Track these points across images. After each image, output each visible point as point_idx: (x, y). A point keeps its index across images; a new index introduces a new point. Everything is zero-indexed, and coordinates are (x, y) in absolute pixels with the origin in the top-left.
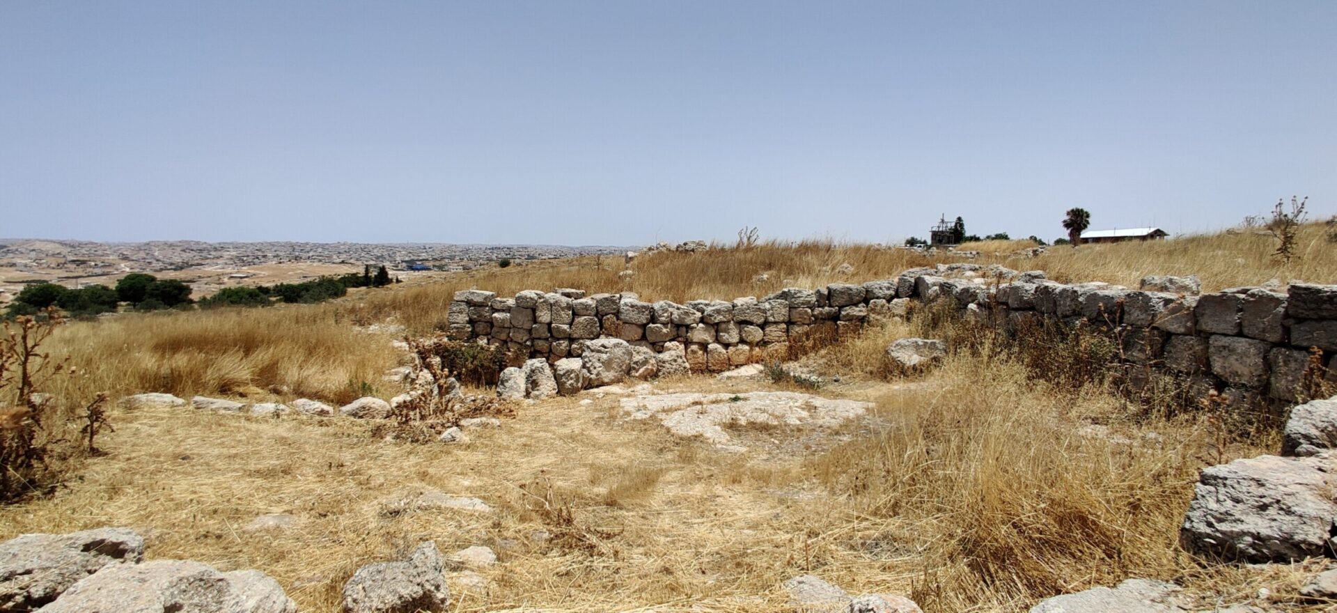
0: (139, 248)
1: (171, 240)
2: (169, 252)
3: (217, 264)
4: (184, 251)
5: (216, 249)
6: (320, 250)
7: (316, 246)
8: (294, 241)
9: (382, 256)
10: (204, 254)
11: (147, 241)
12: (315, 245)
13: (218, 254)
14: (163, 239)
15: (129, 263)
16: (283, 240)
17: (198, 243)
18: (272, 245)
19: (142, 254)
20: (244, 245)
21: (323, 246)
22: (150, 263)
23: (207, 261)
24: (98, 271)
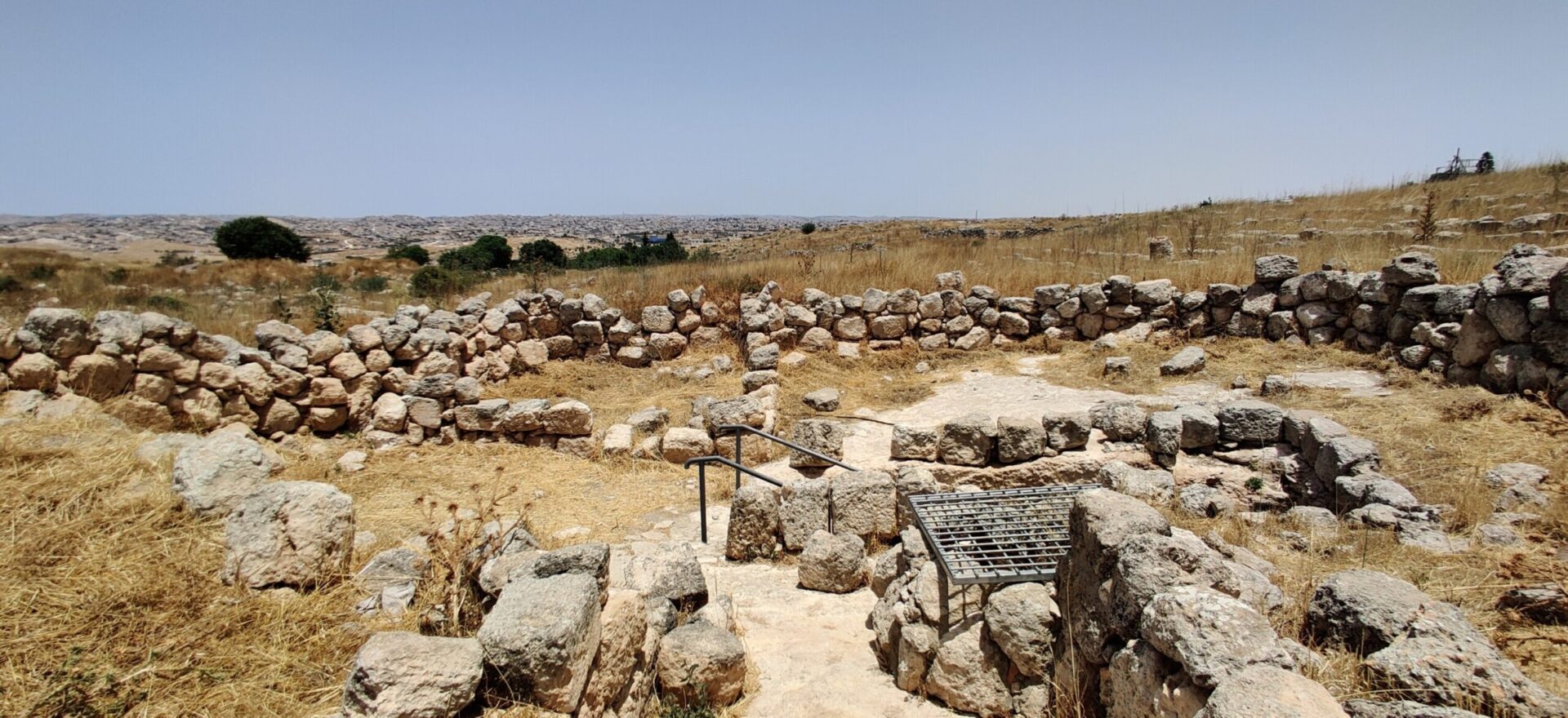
0: (357, 224)
1: (387, 214)
2: (385, 227)
3: (434, 240)
4: (399, 226)
5: (429, 224)
6: (532, 223)
7: (528, 219)
8: (505, 214)
9: (598, 230)
10: (419, 229)
11: (363, 216)
12: (526, 218)
13: (433, 229)
14: (378, 215)
15: (351, 240)
16: (494, 213)
17: (411, 218)
18: (483, 218)
19: (360, 231)
20: (457, 219)
21: (536, 220)
22: (371, 239)
23: (425, 237)
24: (325, 248)
